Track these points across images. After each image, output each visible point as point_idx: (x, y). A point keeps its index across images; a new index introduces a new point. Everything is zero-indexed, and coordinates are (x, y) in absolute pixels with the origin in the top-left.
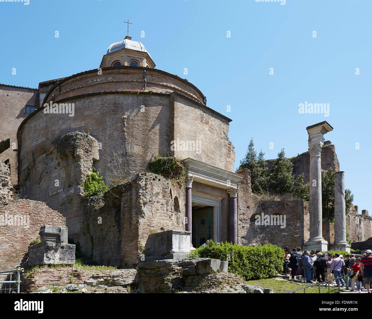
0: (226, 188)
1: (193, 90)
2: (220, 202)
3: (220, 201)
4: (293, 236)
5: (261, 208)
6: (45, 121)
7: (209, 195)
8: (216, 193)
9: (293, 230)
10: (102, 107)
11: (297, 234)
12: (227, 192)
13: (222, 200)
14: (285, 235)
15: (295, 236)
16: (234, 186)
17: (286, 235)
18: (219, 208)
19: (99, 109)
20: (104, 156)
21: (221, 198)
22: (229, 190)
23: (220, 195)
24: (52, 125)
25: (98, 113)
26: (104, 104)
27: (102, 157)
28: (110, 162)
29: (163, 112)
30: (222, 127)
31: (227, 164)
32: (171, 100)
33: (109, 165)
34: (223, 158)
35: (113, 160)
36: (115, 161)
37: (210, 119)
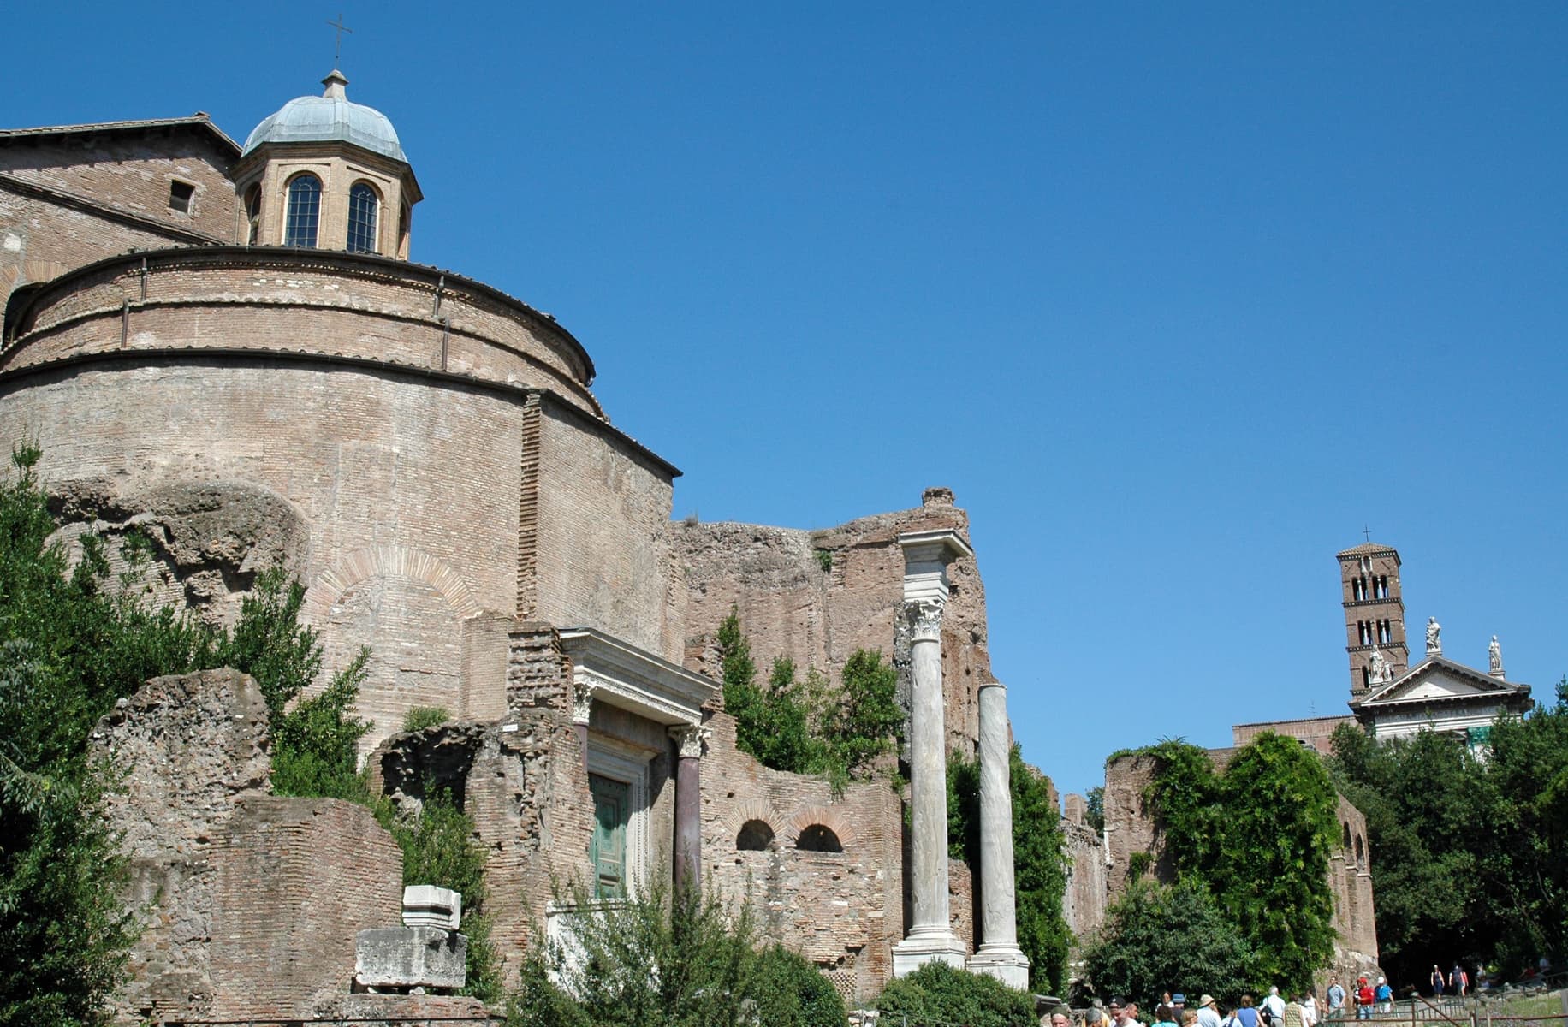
0: (666, 722)
1: (567, 348)
2: (646, 769)
3: (648, 765)
4: (865, 916)
5: (768, 802)
6: (113, 406)
7: (621, 744)
8: (642, 738)
9: (865, 893)
10: (326, 405)
11: (876, 910)
12: (670, 735)
13: (653, 762)
14: (840, 908)
15: (871, 915)
16: (693, 715)
17: (844, 907)
18: (642, 791)
19: (313, 409)
20: (323, 578)
21: (649, 755)
22: (677, 729)
23: (650, 744)
24: (143, 425)
25: (311, 425)
26: (331, 395)
27: (315, 580)
28: (342, 602)
29: (503, 447)
30: (655, 497)
31: (665, 627)
32: (527, 410)
33: (337, 611)
34: (657, 608)
35: (350, 594)
36: (354, 598)
37: (625, 471)
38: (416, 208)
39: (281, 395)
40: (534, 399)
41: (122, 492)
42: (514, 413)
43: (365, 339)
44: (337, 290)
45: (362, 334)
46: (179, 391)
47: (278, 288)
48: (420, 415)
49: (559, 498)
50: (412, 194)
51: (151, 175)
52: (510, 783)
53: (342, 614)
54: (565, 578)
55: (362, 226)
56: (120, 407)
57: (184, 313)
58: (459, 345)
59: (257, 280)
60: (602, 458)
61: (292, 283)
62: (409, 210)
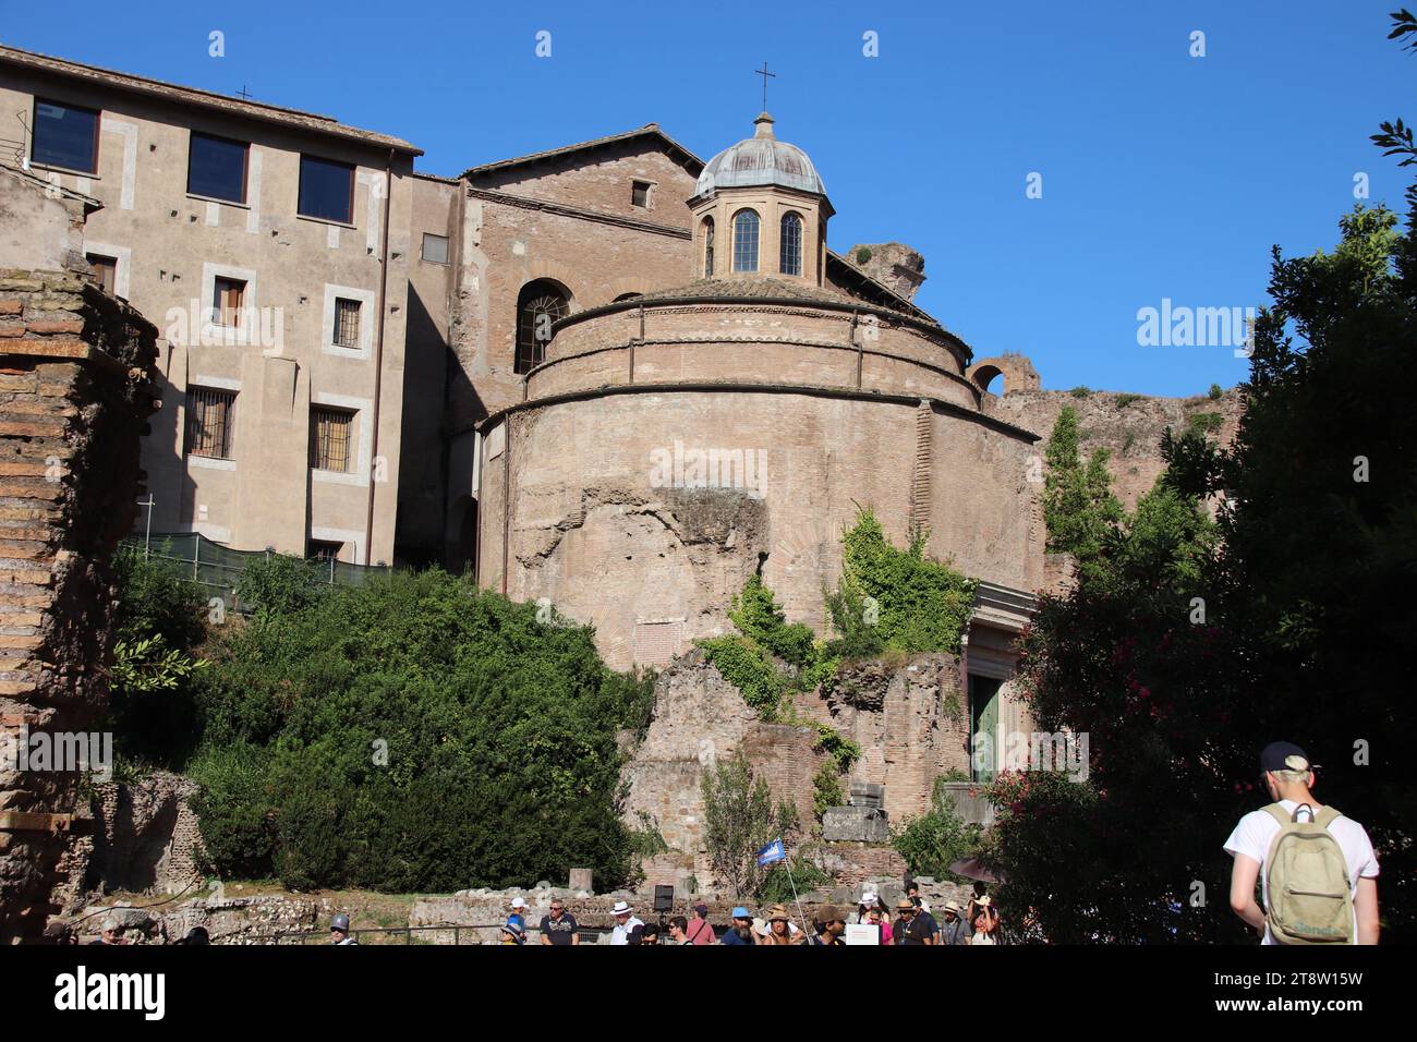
7: (994, 652)
10: (778, 422)
19: (769, 426)
20: (779, 545)
24: (652, 440)
25: (768, 436)
27: (774, 547)
28: (793, 562)
29: (903, 442)
30: (1019, 460)
31: (1028, 560)
32: (920, 413)
33: (790, 569)
34: (1021, 545)
35: (799, 557)
36: (802, 559)
37: (994, 446)
38: (831, 221)
39: (746, 416)
40: (925, 404)
41: (639, 488)
42: (910, 413)
43: (803, 365)
44: (780, 326)
45: (800, 361)
46: (675, 415)
47: (737, 327)
48: (844, 425)
49: (946, 477)
50: (826, 210)
51: (616, 180)
52: (912, 704)
53: (794, 571)
54: (950, 535)
55: (791, 249)
56: (636, 426)
57: (673, 349)
58: (869, 362)
59: (721, 320)
60: (977, 439)
61: (747, 322)
62: (826, 224)
